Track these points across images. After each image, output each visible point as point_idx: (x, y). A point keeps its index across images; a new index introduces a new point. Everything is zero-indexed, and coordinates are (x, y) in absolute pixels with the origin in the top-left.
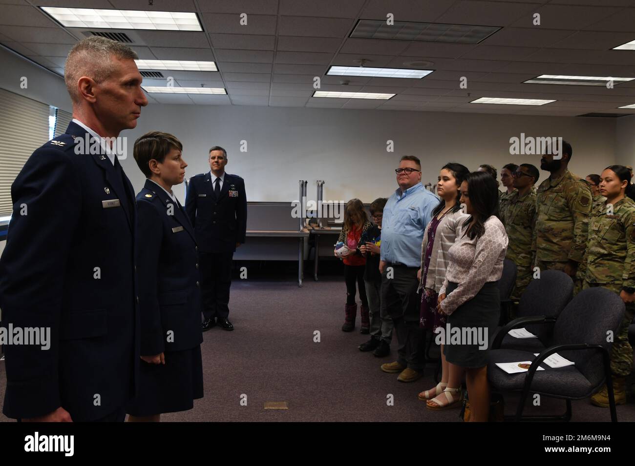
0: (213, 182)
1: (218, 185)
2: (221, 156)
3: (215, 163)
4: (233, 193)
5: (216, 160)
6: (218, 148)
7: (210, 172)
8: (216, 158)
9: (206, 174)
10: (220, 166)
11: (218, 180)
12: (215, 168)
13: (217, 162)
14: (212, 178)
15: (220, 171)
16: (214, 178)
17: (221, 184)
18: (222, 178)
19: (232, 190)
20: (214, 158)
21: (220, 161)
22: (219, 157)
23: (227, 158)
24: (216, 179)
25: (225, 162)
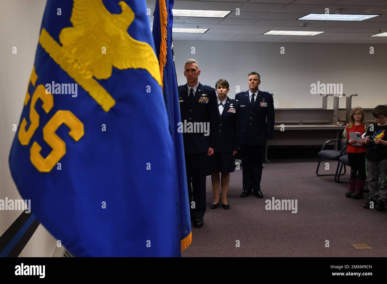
0: (250, 96)
1: (253, 98)
2: (256, 78)
3: (251, 84)
4: (264, 104)
5: (252, 81)
6: (253, 73)
7: (248, 91)
8: (253, 80)
9: (246, 92)
10: (255, 86)
11: (253, 95)
12: (252, 87)
13: (253, 83)
14: (250, 94)
15: (255, 89)
16: (251, 94)
17: (255, 98)
18: (256, 94)
19: (263, 102)
20: (251, 80)
21: (255, 82)
22: (255, 80)
23: (260, 80)
24: (252, 95)
25: (259, 82)
